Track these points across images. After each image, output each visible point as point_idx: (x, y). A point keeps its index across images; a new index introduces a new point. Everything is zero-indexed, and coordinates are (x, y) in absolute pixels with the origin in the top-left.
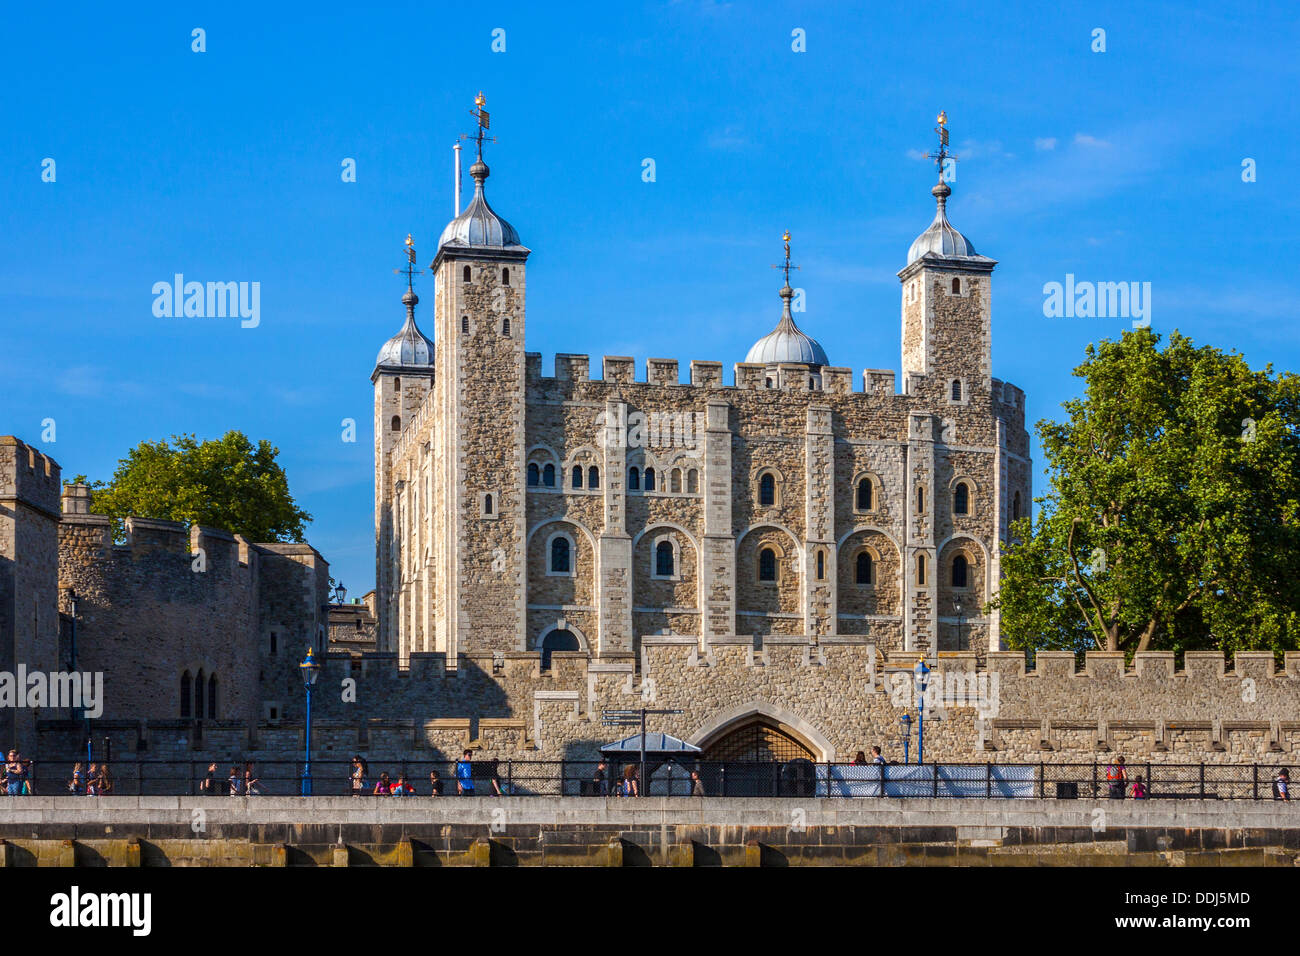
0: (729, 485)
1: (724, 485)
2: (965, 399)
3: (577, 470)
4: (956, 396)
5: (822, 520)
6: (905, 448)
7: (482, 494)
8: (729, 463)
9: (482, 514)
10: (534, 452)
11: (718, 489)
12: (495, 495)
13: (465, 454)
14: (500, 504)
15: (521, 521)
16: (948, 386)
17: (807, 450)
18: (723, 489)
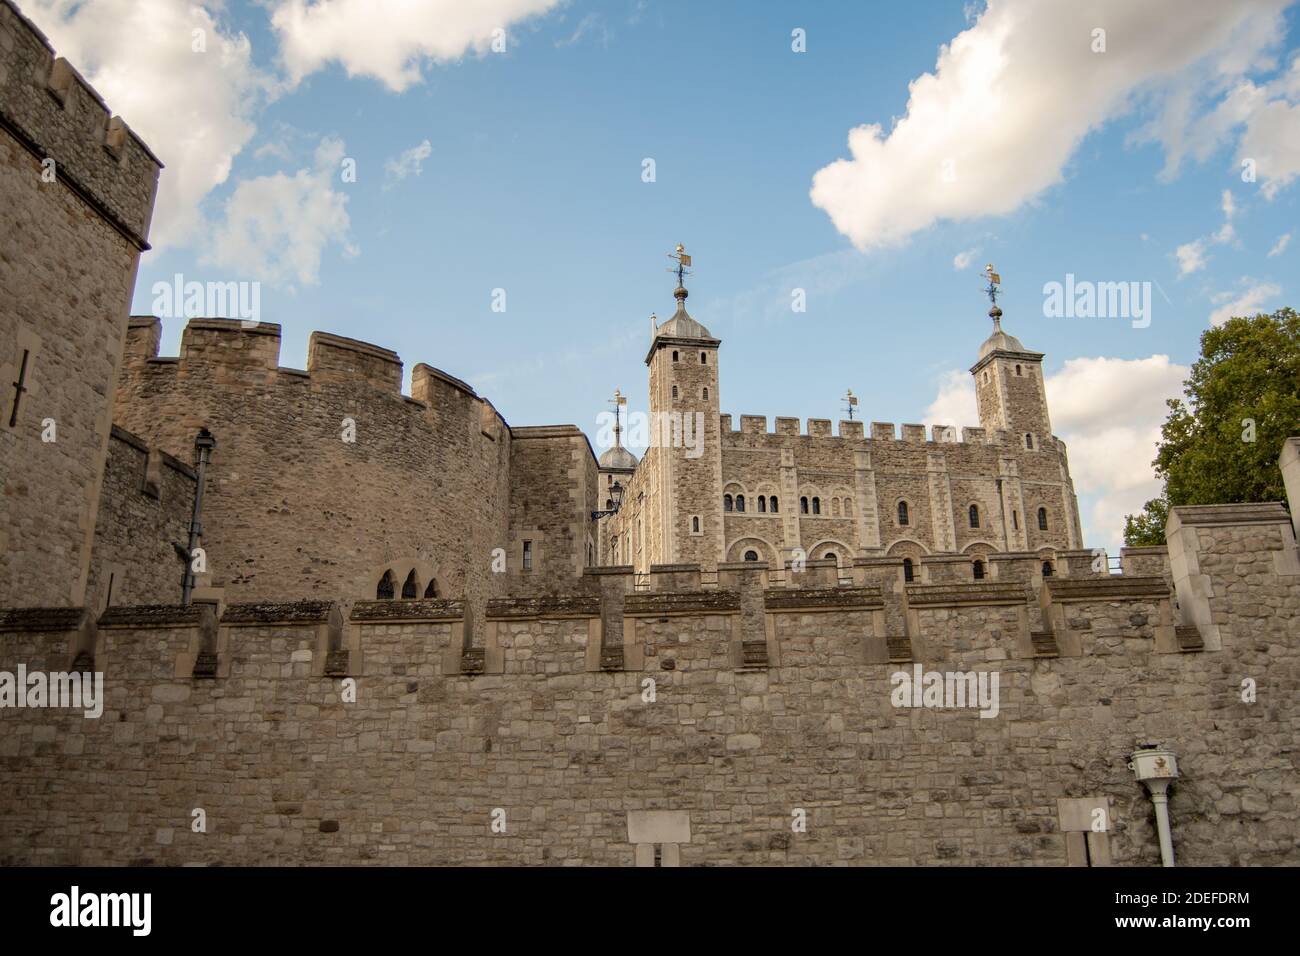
0: (876, 509)
1: (872, 510)
2: (1036, 448)
3: (762, 498)
4: (1030, 445)
5: (947, 535)
6: (999, 483)
7: (691, 517)
8: (874, 493)
9: (691, 532)
10: (728, 485)
11: (868, 512)
12: (701, 517)
13: (676, 486)
14: (705, 525)
15: (721, 537)
16: (1024, 438)
17: (932, 483)
18: (872, 513)
